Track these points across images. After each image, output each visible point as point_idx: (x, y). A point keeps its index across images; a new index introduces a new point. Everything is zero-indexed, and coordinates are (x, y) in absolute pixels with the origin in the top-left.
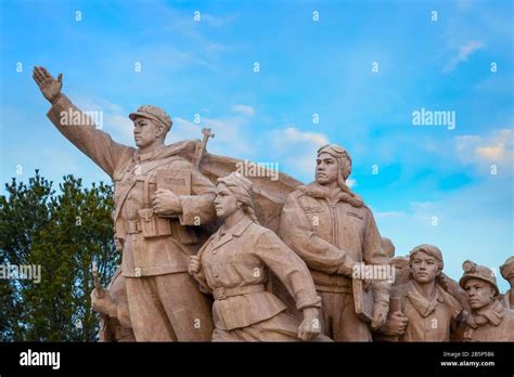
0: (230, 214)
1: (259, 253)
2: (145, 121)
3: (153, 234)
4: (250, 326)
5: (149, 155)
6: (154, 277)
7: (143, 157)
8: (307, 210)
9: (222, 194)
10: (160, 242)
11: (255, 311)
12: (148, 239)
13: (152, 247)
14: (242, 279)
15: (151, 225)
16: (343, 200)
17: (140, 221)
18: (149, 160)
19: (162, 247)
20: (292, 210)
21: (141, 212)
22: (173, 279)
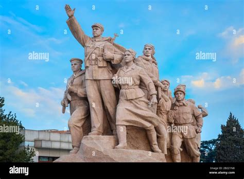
0: (130, 62)
1: (141, 75)
2: (98, 28)
3: (102, 66)
4: (136, 99)
5: (99, 40)
6: (99, 80)
7: (97, 40)
8: (145, 64)
9: (128, 55)
10: (103, 69)
11: (138, 94)
12: (99, 67)
13: (101, 70)
14: (135, 83)
15: (102, 63)
16: (153, 62)
17: (97, 61)
18: (99, 41)
19: (104, 70)
20: (140, 63)
21: (99, 58)
22: (106, 81)
